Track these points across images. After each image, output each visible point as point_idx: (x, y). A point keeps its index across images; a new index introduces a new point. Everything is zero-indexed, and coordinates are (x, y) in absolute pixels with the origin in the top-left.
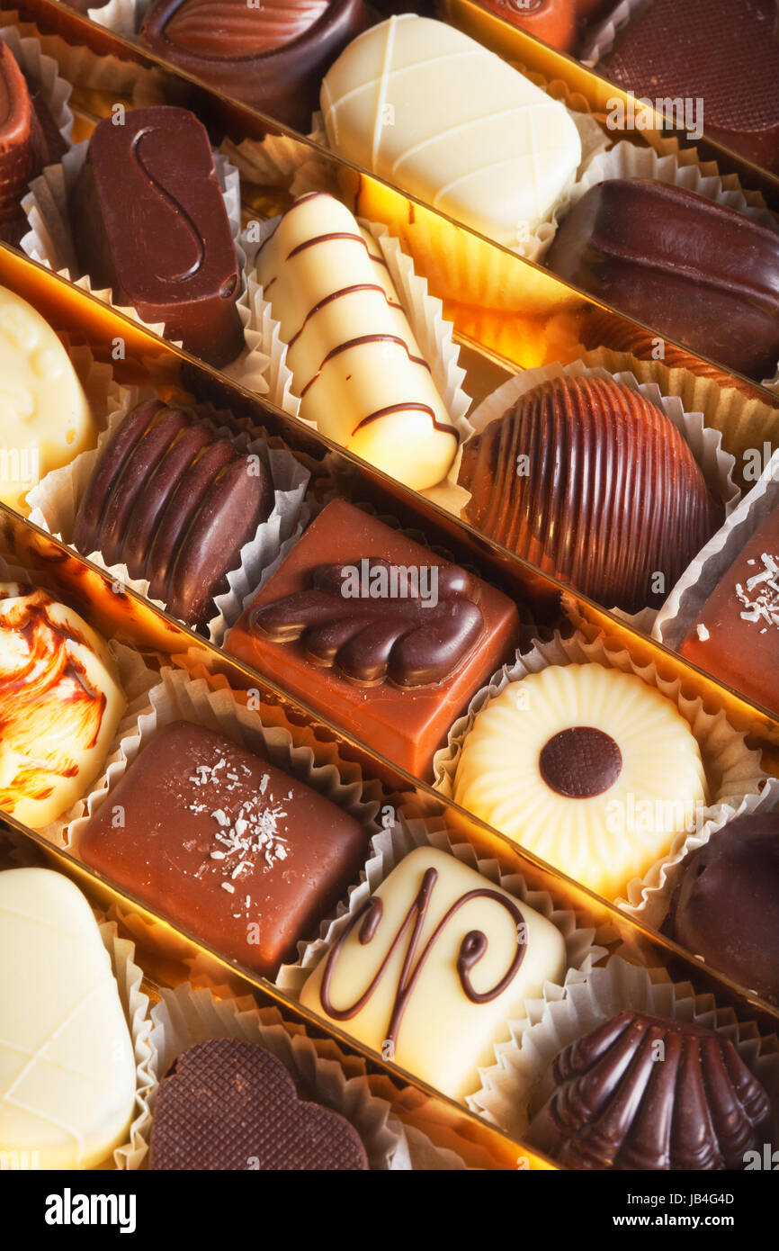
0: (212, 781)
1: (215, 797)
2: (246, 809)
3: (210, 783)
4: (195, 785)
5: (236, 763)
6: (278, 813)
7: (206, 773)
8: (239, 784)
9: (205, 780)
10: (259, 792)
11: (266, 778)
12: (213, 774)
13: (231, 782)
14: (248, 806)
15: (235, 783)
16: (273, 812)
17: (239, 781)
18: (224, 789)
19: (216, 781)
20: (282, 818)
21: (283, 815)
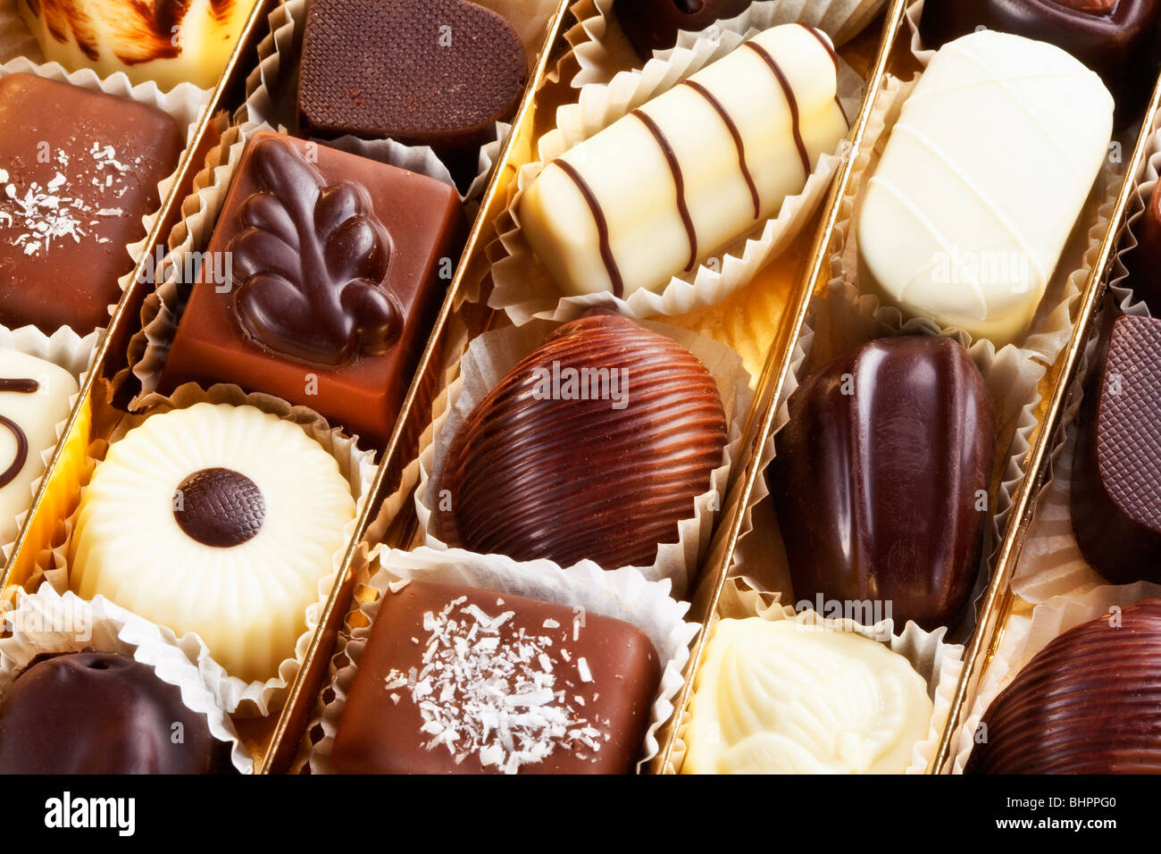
0: (98, 164)
1: (81, 169)
2: (73, 202)
3: (96, 162)
4: (89, 150)
5: (126, 181)
6: (78, 233)
7: (107, 156)
8: (102, 189)
9: (96, 156)
10: (98, 210)
11: (119, 212)
12: (107, 162)
13: (103, 181)
14: (79, 203)
15: (102, 185)
16: (78, 229)
17: (106, 188)
18: (92, 175)
19: (100, 167)
20: (73, 238)
21: (77, 239)
